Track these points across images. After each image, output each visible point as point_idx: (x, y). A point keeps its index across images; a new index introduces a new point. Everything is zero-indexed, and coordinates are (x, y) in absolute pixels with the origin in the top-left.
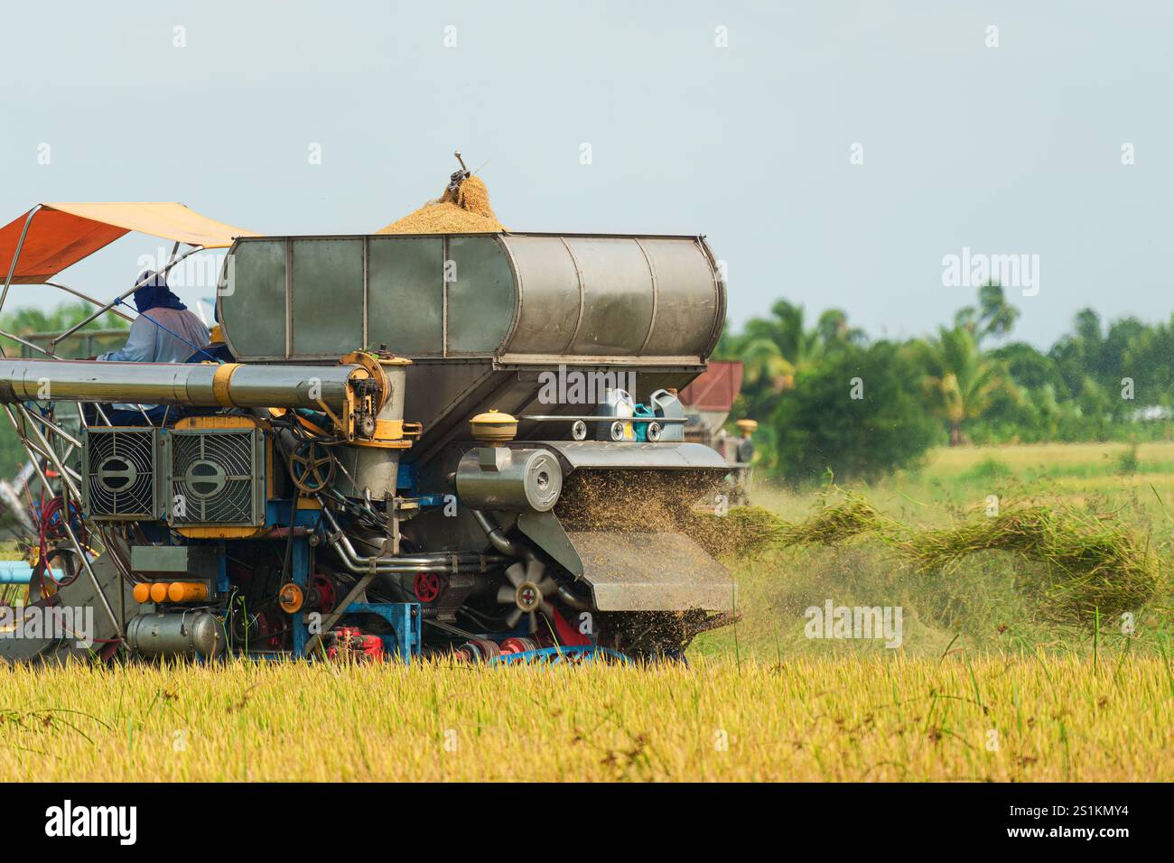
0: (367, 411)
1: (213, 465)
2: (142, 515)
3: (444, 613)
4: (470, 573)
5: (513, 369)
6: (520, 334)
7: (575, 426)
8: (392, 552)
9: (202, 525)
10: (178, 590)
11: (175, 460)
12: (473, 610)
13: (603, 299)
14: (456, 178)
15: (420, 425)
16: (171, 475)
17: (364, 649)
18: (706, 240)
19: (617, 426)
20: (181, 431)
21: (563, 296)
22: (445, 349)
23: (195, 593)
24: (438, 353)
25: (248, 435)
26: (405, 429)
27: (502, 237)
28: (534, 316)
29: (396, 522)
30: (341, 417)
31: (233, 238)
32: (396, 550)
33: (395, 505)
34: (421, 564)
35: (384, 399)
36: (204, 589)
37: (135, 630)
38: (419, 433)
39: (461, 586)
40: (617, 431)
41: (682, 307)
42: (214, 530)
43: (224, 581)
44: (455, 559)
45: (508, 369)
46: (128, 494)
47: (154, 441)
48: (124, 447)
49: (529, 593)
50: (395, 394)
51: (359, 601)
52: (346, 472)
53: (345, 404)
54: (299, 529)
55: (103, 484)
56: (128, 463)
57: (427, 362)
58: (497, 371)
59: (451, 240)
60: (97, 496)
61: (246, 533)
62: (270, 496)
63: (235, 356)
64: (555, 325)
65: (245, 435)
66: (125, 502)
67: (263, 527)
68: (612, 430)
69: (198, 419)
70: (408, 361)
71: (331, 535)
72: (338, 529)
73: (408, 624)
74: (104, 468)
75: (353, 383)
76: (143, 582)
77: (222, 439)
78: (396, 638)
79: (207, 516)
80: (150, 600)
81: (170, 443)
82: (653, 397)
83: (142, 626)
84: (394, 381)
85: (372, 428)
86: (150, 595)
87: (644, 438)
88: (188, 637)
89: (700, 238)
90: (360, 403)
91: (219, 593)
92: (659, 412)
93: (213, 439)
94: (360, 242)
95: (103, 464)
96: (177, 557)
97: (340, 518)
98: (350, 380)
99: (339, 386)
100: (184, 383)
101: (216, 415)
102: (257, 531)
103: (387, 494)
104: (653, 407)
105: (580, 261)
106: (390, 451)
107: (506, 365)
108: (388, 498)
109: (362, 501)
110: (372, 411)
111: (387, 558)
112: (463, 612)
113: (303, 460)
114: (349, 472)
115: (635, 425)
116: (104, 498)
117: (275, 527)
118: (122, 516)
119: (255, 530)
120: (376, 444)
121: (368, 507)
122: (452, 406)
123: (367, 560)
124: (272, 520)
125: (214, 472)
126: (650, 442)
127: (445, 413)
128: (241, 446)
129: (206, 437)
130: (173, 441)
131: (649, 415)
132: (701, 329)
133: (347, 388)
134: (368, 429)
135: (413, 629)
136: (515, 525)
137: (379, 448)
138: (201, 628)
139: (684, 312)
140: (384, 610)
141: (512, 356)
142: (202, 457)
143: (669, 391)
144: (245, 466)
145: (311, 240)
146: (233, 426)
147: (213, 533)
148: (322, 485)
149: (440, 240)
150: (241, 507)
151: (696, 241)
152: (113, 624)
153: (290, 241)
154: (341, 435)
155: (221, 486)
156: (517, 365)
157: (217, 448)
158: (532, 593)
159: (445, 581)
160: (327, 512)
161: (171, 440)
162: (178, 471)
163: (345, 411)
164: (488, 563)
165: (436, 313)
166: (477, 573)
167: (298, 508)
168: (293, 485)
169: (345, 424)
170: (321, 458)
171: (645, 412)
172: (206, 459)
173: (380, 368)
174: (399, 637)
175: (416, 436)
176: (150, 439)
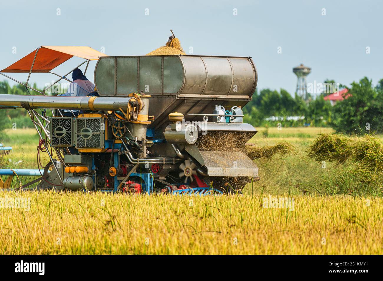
0: (135, 112)
1: (89, 129)
2: (68, 145)
3: (161, 177)
4: (170, 164)
5: (183, 99)
6: (185, 87)
7: (204, 117)
8: (144, 157)
9: (86, 148)
10: (78, 169)
11: (78, 127)
12: (171, 176)
13: (214, 77)
14: (170, 38)
15: (154, 117)
16: (76, 132)
17: (135, 188)
18: (252, 59)
19: (219, 117)
20: (79, 118)
21: (200, 76)
22: (162, 92)
23: (84, 170)
24: (160, 94)
25: (99, 120)
26: (149, 118)
27: (180, 56)
28: (190, 82)
29: (145, 147)
30: (126, 114)
31: (99, 57)
32: (145, 156)
33: (145, 142)
34: (154, 161)
35: (141, 108)
36: (87, 169)
37: (65, 182)
38: (154, 119)
39: (166, 168)
40: (219, 119)
41: (242, 80)
42: (89, 150)
43: (93, 166)
44: (164, 159)
45: (182, 99)
46: (63, 138)
47: (71, 121)
48: (62, 123)
49: (188, 170)
50: (145, 106)
51: (134, 172)
52: (129, 131)
53: (128, 109)
54: (115, 150)
55: (56, 135)
56: (63, 128)
57: (157, 97)
58: (178, 99)
59: (164, 57)
60: (54, 139)
61: (99, 151)
62: (106, 139)
63: (99, 95)
64: (197, 85)
65: (98, 119)
66: (63, 141)
67: (104, 149)
68: (217, 119)
69: (85, 114)
70: (149, 96)
71: (125, 152)
72: (127, 149)
73: (149, 180)
74: (56, 130)
75: (130, 103)
76: (68, 166)
77: (91, 121)
78: (145, 184)
79: (87, 145)
80: (70, 172)
81: (76, 122)
82: (232, 108)
83: (67, 180)
84: (145, 103)
85: (136, 117)
86: (70, 170)
87: (228, 121)
88: (81, 184)
89: (250, 58)
90: (132, 109)
91: (92, 170)
92: (234, 113)
93: (88, 121)
94: (136, 58)
95: (56, 129)
96: (78, 158)
97: (128, 146)
98: (129, 102)
99: (126, 104)
100: (80, 103)
101: (90, 113)
102: (102, 150)
103: (142, 138)
104: (232, 112)
105: (207, 65)
106: (144, 125)
107: (181, 98)
108: (143, 140)
109: (134, 141)
110: (137, 112)
111: (142, 159)
112: (168, 176)
113: (116, 128)
114: (130, 131)
115: (226, 117)
116: (56, 140)
117: (108, 149)
118: (61, 145)
119: (101, 150)
120: (139, 122)
121: (136, 143)
122: (164, 110)
123: (136, 159)
124: (107, 147)
125: (89, 131)
126: (230, 123)
127: (162, 113)
128: (97, 123)
129: (87, 120)
130: (77, 121)
131: (231, 114)
132: (249, 87)
133: (128, 104)
134: (135, 118)
135: (151, 182)
136: (184, 149)
137: (140, 124)
138: (85, 181)
139: (243, 81)
140: (141, 175)
141: (183, 95)
142: (85, 126)
143: (238, 107)
144: (98, 129)
145: (122, 58)
146: (95, 116)
147: (89, 151)
148: (122, 135)
149: (161, 57)
150: (97, 142)
151: (248, 59)
152: (60, 180)
153: (116, 58)
154: (127, 120)
155: (91, 136)
156: (185, 98)
157: (90, 124)
158: (189, 171)
159: (161, 166)
160: (124, 144)
161: (76, 121)
162: (78, 131)
163: (128, 111)
164: (176, 161)
165: (159, 81)
166: (172, 164)
167: (115, 143)
168: (113, 135)
169: (127, 116)
170: (122, 127)
171: (229, 113)
172: (87, 127)
173: (140, 98)
174: (146, 184)
175: (152, 120)
176: (70, 121)
